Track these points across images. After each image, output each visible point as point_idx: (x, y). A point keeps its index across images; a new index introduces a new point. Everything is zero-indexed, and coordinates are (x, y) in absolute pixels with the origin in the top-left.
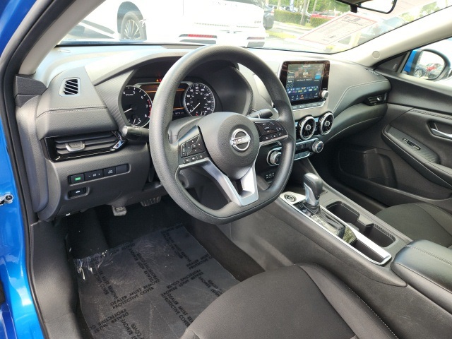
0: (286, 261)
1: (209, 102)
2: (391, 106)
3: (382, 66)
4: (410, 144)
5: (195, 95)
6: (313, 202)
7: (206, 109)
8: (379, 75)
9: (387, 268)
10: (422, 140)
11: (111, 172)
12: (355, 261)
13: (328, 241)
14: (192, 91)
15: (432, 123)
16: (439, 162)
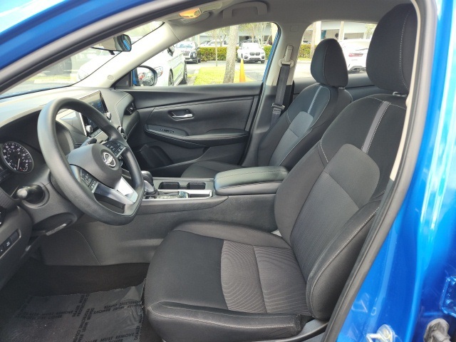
0: (156, 242)
1: (24, 155)
2: (140, 111)
3: (117, 85)
4: (166, 131)
5: (9, 154)
6: (151, 190)
7: (26, 163)
8: (121, 92)
9: (215, 196)
10: (171, 125)
11: (8, 243)
12: (199, 204)
13: (178, 205)
14: (5, 151)
15: (170, 112)
16: (188, 135)
